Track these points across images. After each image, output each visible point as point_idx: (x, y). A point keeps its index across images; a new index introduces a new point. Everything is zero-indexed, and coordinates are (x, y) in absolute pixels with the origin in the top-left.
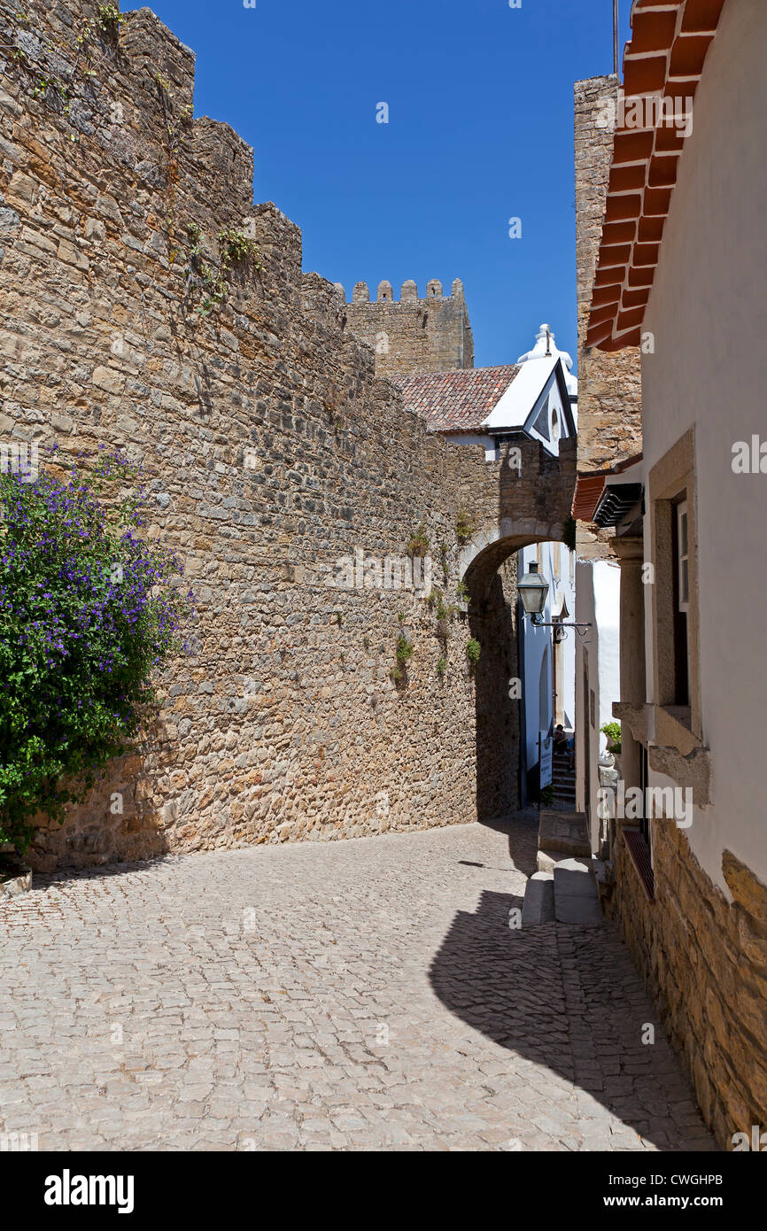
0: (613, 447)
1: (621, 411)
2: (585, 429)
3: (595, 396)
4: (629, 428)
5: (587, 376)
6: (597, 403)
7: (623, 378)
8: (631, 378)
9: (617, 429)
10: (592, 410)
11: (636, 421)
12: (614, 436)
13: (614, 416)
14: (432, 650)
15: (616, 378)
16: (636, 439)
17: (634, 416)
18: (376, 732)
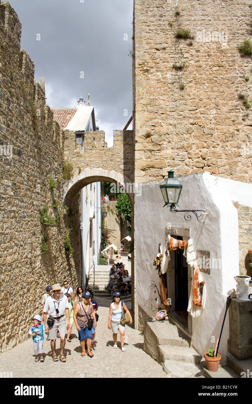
0: (152, 130)
1: (156, 113)
2: (139, 120)
3: (144, 105)
4: (160, 121)
5: (140, 95)
6: (145, 108)
7: (157, 97)
8: (162, 98)
9: (155, 121)
10: (143, 112)
11: (164, 118)
12: (153, 124)
13: (153, 115)
14: (54, 233)
15: (154, 97)
16: (164, 127)
17: (163, 115)
18: (32, 279)
